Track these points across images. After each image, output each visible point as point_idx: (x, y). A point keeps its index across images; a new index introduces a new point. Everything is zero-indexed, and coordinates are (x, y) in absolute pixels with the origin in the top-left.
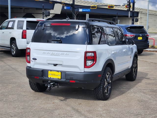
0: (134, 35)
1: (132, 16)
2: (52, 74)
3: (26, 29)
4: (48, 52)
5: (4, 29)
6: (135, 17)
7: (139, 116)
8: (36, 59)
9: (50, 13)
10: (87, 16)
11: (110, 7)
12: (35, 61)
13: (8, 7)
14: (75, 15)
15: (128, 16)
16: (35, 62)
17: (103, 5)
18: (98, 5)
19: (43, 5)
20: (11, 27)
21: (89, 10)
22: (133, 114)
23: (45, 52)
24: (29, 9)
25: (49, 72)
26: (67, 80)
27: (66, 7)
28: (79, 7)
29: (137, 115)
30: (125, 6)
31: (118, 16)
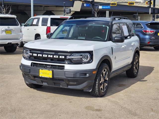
0: (154, 31)
1: (152, 12)
3: (50, 26)
5: (28, 26)
6: (156, 13)
7: (156, 100)
9: (71, 10)
10: (107, 13)
11: (130, 4)
13: (31, 5)
14: (96, 12)
15: (148, 13)
17: (123, 2)
18: (118, 2)
19: (64, 3)
20: (35, 24)
21: (109, 7)
22: (151, 99)
24: (49, 6)
27: (86, 4)
28: (99, 4)
29: (155, 99)
30: (146, 3)
31: (139, 13)
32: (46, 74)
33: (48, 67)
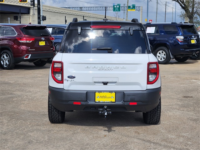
2: (102, 97)
4: (93, 66)
8: (74, 77)
12: (73, 79)
16: (71, 81)
23: (89, 66)
25: (97, 94)
26: (126, 102)
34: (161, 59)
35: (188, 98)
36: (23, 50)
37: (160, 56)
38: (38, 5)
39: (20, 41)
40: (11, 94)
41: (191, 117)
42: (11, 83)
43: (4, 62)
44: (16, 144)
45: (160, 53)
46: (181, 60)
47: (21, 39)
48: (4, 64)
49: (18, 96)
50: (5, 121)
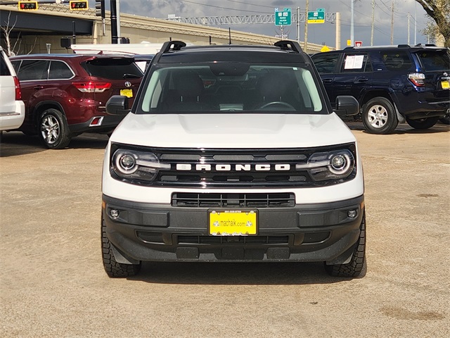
11: (25, 6)
30: (70, 3)
32: (233, 224)
33: (230, 201)
34: (377, 123)
35: (429, 198)
36: (87, 109)
37: (375, 118)
38: (112, 15)
39: (81, 90)
40: (69, 193)
41: (432, 230)
42: (66, 174)
43: (49, 133)
44: (90, 277)
45: (374, 111)
46: (421, 125)
47: (82, 86)
48: (47, 138)
49: (83, 197)
50: (63, 240)
